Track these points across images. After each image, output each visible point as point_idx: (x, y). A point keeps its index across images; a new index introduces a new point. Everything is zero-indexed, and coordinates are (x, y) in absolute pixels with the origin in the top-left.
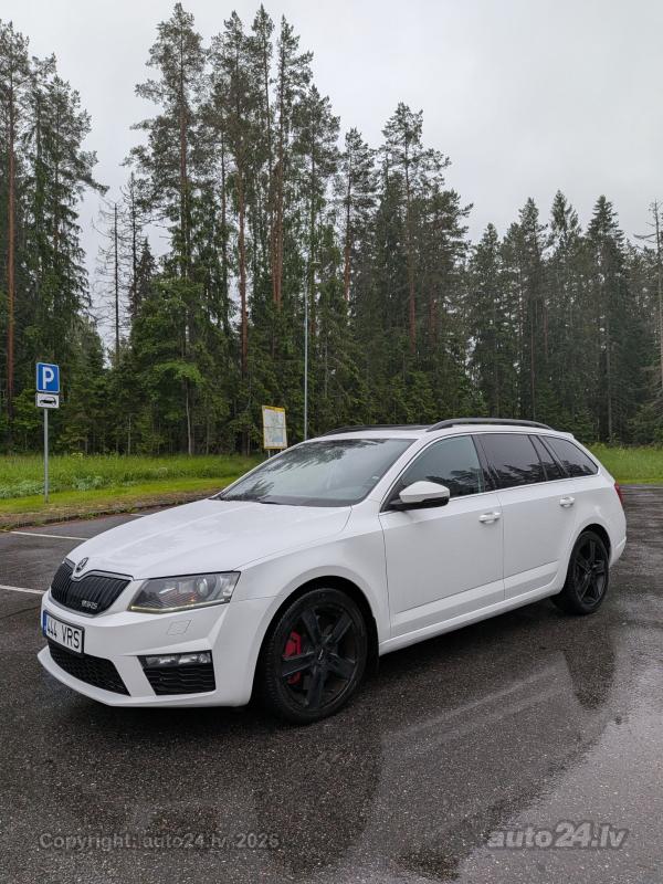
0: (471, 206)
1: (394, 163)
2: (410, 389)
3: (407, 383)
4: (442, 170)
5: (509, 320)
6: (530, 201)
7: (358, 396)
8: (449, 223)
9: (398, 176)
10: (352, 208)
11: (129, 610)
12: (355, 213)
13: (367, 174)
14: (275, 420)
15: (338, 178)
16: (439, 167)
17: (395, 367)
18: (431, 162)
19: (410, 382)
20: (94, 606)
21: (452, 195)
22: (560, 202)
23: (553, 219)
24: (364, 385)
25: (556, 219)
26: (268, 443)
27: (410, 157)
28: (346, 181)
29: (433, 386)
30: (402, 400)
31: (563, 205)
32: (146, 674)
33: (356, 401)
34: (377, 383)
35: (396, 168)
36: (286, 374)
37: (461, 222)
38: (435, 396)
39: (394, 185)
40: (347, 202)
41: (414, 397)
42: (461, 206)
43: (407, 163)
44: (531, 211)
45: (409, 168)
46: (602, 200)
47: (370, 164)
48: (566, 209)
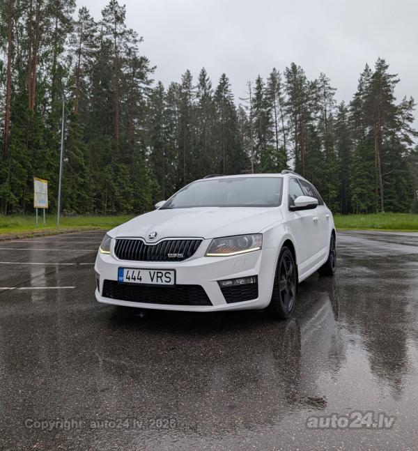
0: (156, 67)
1: (107, 33)
2: (117, 175)
3: (115, 171)
4: (138, 43)
5: (170, 138)
6: (188, 71)
7: (83, 177)
8: (142, 76)
9: (109, 41)
10: (81, 56)
11: (206, 256)
12: (84, 59)
13: (92, 36)
14: (41, 188)
15: (73, 36)
16: (135, 41)
17: (107, 160)
18: (130, 37)
19: (117, 170)
20: (181, 255)
21: (144, 59)
22: (203, 74)
23: (199, 82)
24: (87, 169)
25: (201, 83)
26: (37, 204)
27: (118, 31)
28: (78, 39)
29: (131, 173)
30: (112, 181)
31: (205, 76)
32: (222, 291)
33: (82, 180)
34: (95, 170)
35: (108, 36)
36: (37, 159)
37: (149, 76)
38: (132, 180)
39: (107, 47)
40: (79, 52)
41: (119, 180)
42: (150, 66)
43: (116, 34)
44: (188, 77)
45: (117, 38)
46: (224, 76)
47: (94, 31)
48: (206, 78)
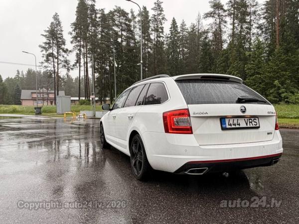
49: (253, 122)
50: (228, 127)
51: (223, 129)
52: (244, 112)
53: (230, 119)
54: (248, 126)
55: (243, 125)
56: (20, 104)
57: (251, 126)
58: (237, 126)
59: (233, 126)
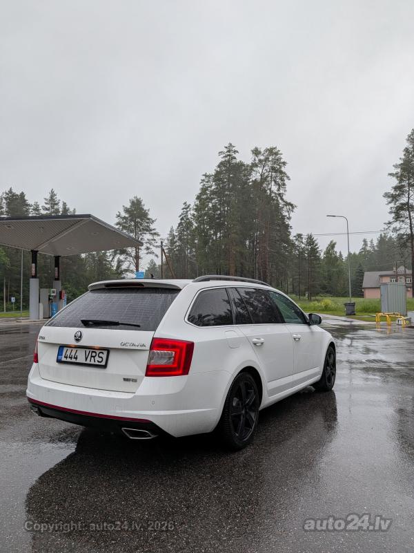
49: (97, 357)
50: (64, 359)
51: (59, 361)
52: (77, 340)
53: (73, 349)
54: (88, 362)
55: (81, 359)
56: (362, 295)
57: (92, 362)
58: (73, 360)
59: (69, 360)
